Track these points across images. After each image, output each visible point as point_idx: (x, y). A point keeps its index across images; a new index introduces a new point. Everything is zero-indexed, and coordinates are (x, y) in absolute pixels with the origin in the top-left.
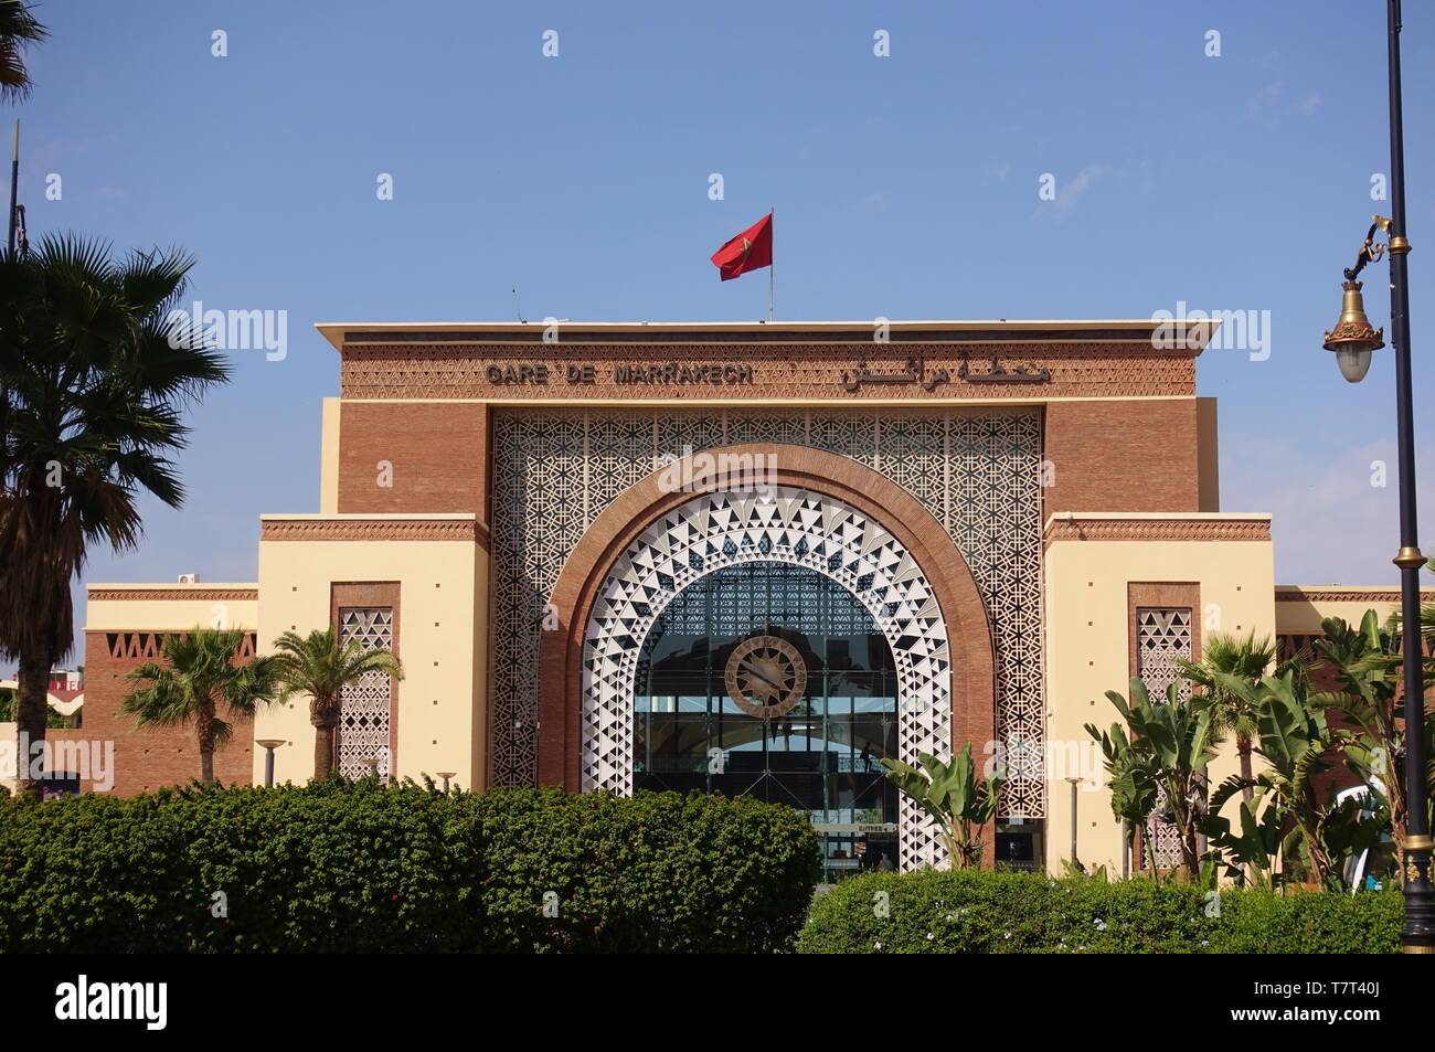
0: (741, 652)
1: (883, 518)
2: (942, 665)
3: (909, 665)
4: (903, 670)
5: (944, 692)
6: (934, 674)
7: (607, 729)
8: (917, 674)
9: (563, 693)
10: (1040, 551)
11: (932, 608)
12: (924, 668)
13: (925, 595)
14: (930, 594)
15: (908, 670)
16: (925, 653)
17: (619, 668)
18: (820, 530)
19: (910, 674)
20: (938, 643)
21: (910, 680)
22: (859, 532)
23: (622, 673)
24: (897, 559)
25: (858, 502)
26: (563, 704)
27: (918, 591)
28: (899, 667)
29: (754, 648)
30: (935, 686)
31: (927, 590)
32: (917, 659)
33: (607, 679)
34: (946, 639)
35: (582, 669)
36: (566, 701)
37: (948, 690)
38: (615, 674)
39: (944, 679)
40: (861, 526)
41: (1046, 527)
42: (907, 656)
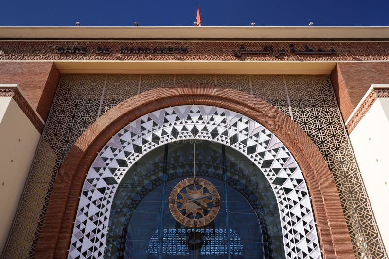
0: (179, 186)
1: (259, 116)
2: (304, 194)
3: (283, 194)
4: (280, 197)
5: (308, 211)
6: (300, 199)
7: (89, 234)
8: (289, 200)
9: (63, 207)
10: (346, 134)
11: (292, 162)
12: (293, 196)
13: (287, 156)
14: (289, 155)
15: (283, 197)
16: (292, 187)
17: (103, 196)
18: (225, 125)
19: (285, 199)
20: (299, 181)
21: (285, 203)
22: (246, 126)
23: (105, 199)
24: (268, 138)
25: (246, 110)
26: (61, 215)
27: (282, 154)
28: (277, 196)
29: (188, 184)
30: (302, 206)
31: (288, 153)
32: (288, 191)
33: (94, 202)
34: (303, 178)
35: (80, 196)
36: (65, 214)
37: (310, 208)
38: (101, 199)
39: (306, 202)
40: (247, 123)
41: (346, 124)
42: (281, 189)
